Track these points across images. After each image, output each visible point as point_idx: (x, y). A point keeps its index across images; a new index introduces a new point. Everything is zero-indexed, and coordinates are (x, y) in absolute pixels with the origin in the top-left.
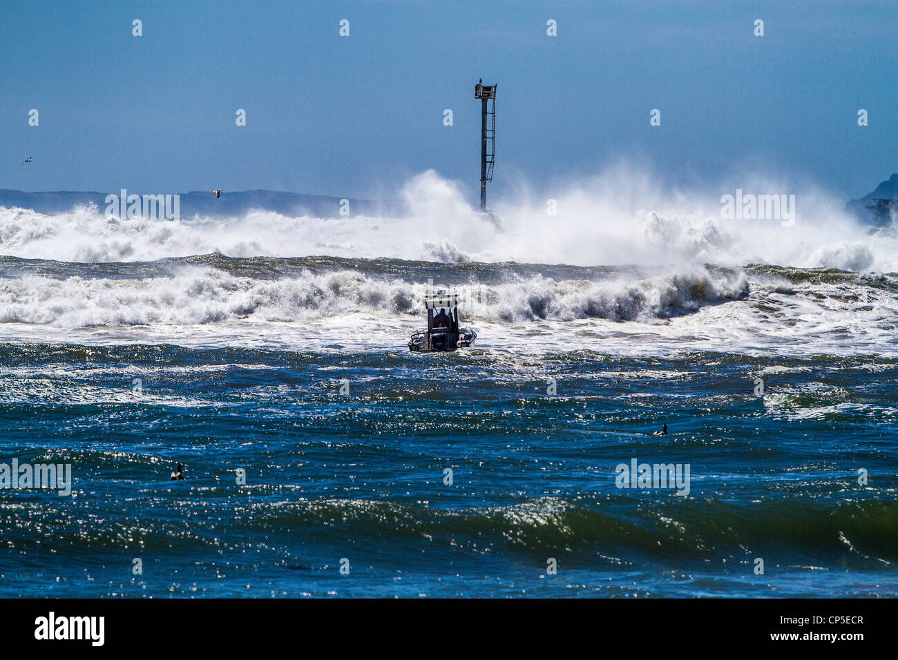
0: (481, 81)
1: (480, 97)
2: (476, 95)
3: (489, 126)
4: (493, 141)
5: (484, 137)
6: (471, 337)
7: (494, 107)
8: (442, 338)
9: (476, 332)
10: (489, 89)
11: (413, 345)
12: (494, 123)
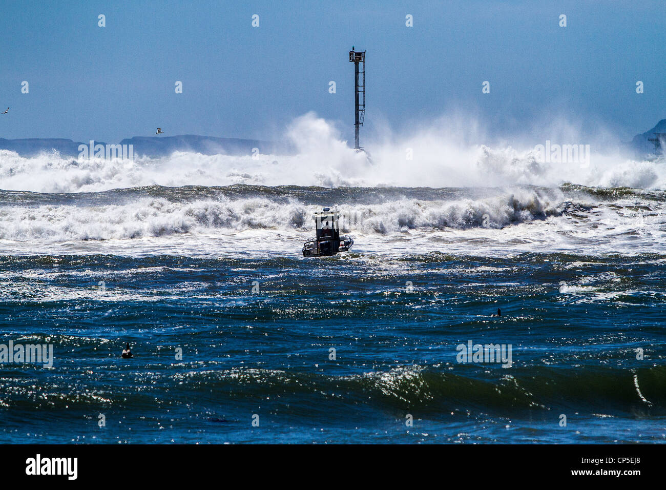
0: (353, 48)
1: (353, 60)
2: (350, 58)
3: (360, 83)
4: (364, 94)
5: (357, 91)
6: (349, 243)
7: (364, 68)
8: (327, 245)
9: (353, 240)
10: (359, 54)
11: (306, 250)
12: (364, 80)
